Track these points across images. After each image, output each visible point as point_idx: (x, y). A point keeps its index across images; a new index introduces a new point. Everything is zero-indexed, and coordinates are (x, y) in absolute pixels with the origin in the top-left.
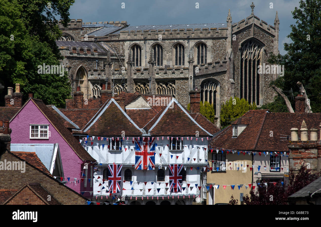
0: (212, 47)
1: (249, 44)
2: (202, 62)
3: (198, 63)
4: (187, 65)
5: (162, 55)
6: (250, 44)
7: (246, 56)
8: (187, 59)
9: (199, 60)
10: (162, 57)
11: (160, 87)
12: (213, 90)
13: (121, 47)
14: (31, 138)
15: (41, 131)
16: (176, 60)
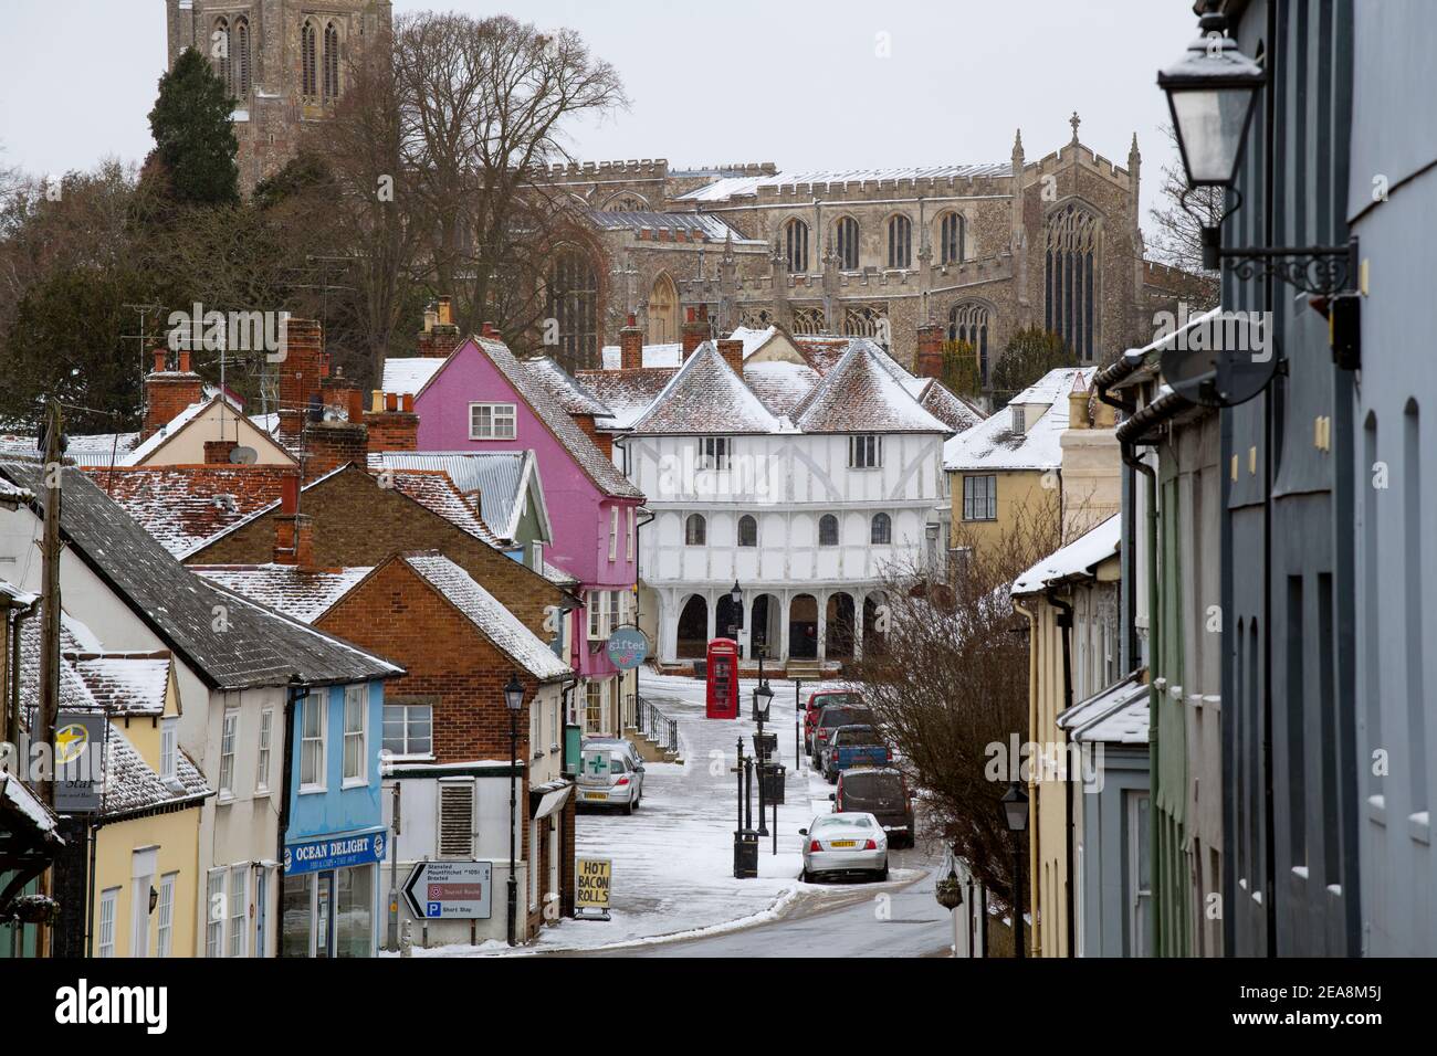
0: (976, 221)
1: (1066, 212)
2: (953, 256)
3: (944, 259)
4: (916, 265)
5: (857, 242)
6: (1070, 213)
7: (1059, 243)
8: (915, 251)
9: (944, 252)
10: (857, 247)
11: (852, 320)
12: (980, 326)
13: (759, 227)
14: (471, 437)
15: (498, 421)
16: (892, 254)
